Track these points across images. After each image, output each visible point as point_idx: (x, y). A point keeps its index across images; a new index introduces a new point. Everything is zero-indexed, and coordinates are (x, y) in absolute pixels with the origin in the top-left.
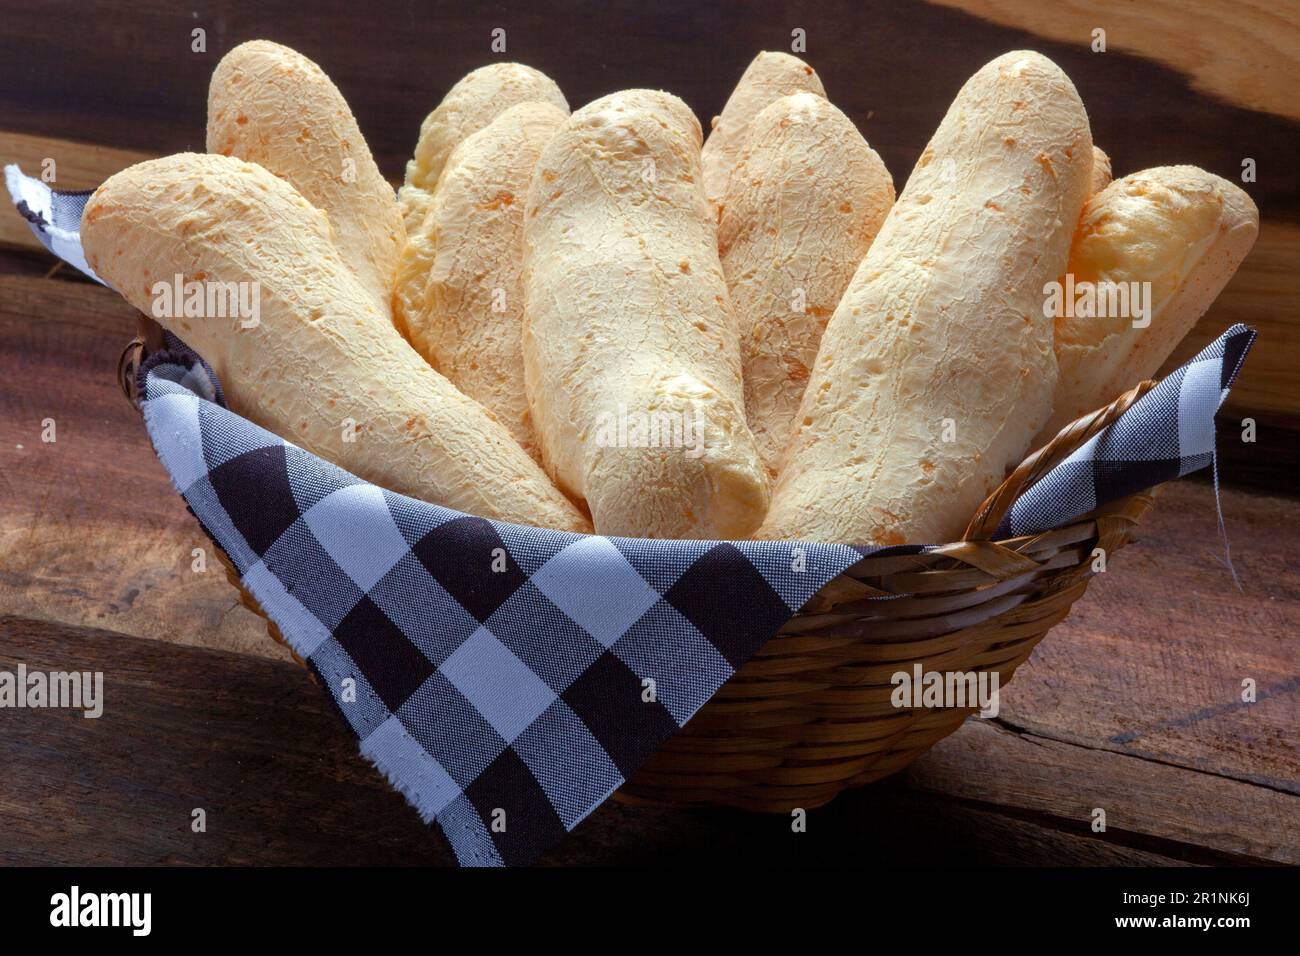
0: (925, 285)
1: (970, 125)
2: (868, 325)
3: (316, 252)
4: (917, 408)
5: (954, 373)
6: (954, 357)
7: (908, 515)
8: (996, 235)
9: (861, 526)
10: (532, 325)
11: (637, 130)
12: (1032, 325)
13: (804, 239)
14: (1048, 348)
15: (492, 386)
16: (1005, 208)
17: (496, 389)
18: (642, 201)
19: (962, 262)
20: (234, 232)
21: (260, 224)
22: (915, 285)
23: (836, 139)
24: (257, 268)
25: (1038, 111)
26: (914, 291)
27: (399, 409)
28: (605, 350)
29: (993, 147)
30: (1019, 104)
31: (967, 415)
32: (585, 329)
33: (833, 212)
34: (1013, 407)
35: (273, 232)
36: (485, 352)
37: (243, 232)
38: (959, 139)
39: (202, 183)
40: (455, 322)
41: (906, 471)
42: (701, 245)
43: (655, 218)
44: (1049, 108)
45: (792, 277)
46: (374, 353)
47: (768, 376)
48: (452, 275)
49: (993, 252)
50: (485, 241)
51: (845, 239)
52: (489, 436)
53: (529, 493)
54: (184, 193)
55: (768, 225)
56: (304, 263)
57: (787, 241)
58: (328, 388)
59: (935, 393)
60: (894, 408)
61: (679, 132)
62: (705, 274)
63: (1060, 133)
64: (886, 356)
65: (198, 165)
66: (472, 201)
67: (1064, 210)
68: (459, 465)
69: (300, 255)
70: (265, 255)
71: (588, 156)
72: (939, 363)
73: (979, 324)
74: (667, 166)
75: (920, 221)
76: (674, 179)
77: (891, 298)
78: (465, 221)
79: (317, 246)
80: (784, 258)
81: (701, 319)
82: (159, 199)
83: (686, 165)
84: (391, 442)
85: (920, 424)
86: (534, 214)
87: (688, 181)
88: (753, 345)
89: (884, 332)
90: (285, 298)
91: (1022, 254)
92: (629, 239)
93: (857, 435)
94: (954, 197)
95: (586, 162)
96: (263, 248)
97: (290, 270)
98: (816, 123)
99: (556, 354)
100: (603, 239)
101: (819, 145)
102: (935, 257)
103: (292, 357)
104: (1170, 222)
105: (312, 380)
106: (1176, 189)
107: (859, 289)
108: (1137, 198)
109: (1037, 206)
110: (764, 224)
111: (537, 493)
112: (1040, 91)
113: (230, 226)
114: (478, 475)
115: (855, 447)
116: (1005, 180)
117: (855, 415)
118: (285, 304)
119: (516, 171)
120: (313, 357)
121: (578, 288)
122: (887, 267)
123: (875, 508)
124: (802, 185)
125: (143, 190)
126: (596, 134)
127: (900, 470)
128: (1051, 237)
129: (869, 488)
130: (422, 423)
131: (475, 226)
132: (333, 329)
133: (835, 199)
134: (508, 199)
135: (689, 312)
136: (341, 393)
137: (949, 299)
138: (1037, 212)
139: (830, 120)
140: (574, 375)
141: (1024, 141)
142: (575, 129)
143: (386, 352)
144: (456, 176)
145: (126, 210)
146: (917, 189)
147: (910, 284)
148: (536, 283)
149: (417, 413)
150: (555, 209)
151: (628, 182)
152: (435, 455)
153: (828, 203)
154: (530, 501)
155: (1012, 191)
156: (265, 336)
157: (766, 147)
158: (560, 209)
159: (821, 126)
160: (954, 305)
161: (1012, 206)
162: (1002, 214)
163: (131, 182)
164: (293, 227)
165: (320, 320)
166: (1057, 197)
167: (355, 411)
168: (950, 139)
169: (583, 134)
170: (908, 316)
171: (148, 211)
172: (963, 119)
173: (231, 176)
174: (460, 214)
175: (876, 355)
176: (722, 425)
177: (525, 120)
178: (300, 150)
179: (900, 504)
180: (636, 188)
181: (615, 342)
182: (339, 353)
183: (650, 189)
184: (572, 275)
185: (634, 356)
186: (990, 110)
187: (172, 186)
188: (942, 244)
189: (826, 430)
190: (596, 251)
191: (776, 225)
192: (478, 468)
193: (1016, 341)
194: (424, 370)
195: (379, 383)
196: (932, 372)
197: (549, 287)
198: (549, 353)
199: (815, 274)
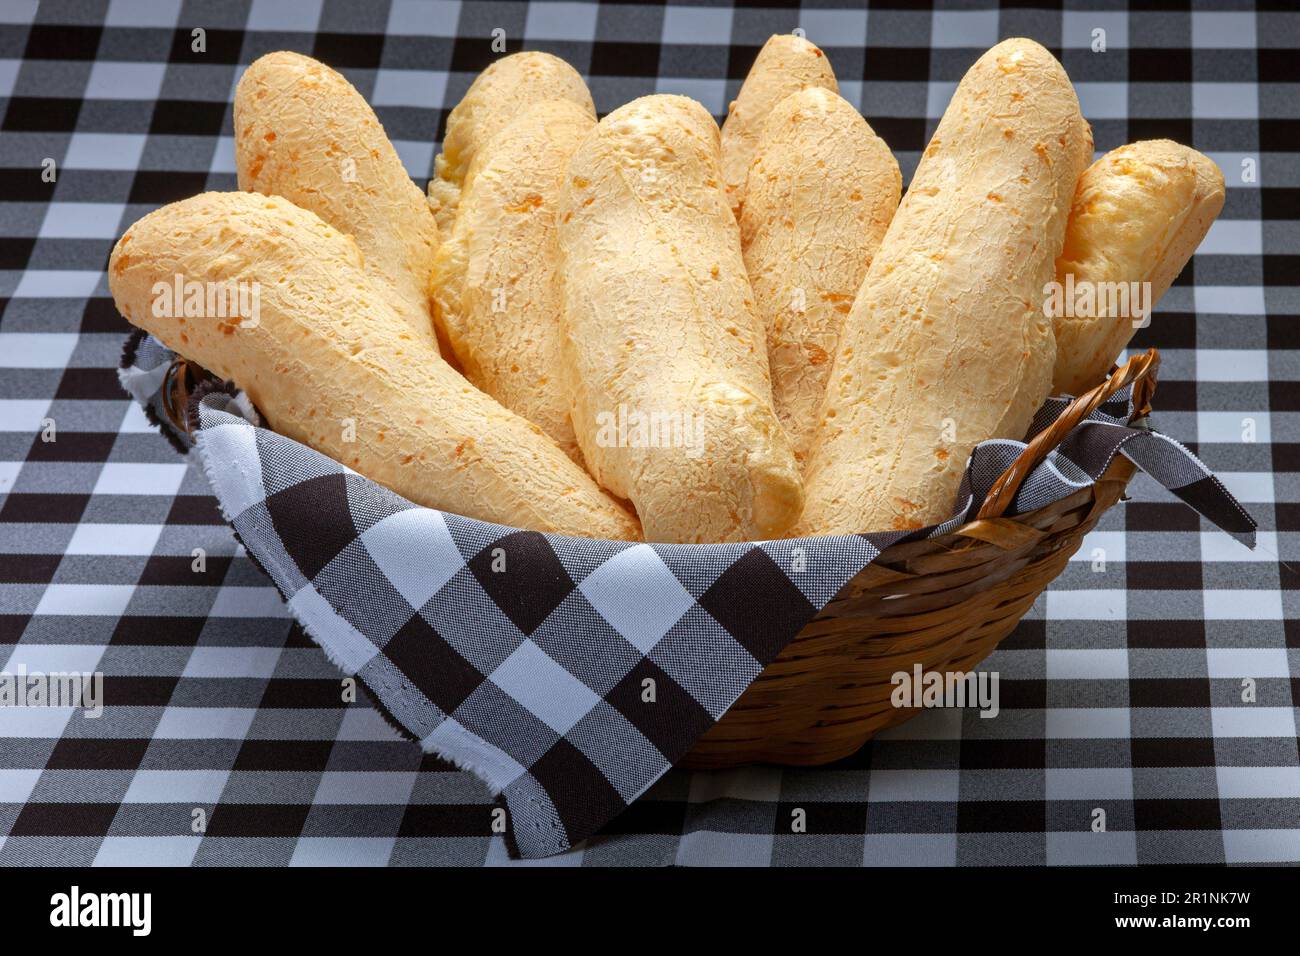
0: (935, 279)
1: (972, 117)
2: (884, 319)
3: (349, 283)
4: (931, 398)
5: (963, 363)
6: (963, 347)
7: (925, 502)
8: (997, 227)
9: (883, 516)
10: (570, 331)
11: (665, 138)
12: (1032, 310)
13: (818, 230)
14: (1047, 329)
15: (534, 387)
16: (1006, 198)
17: (539, 390)
18: (671, 208)
19: (968, 255)
20: (266, 273)
21: (290, 262)
22: (926, 278)
23: (845, 130)
24: (292, 307)
25: (1033, 102)
26: (925, 285)
27: (447, 436)
28: (645, 357)
29: (993, 139)
30: (1016, 96)
31: (976, 400)
32: (625, 336)
33: (844, 202)
34: (1017, 389)
35: (304, 269)
36: (525, 354)
37: (275, 272)
38: (961, 132)
39: (228, 225)
40: (492, 325)
41: (922, 460)
42: (728, 250)
43: (684, 224)
44: (1043, 98)
45: (809, 267)
46: (417, 381)
47: (790, 364)
48: (487, 278)
49: (996, 243)
50: (518, 243)
51: (856, 226)
52: (536, 452)
53: (580, 504)
54: (211, 237)
55: (785, 218)
56: (339, 297)
57: (803, 233)
58: (375, 421)
59: (947, 382)
60: (910, 399)
61: (702, 137)
62: (734, 278)
63: (1054, 122)
64: (902, 349)
65: (221, 206)
66: (501, 205)
67: (1059, 196)
68: (511, 486)
69: (333, 289)
70: (299, 294)
71: (619, 163)
72: (950, 354)
73: (985, 313)
74: (694, 173)
75: (928, 216)
76: (700, 186)
77: (903, 293)
78: (496, 225)
79: (348, 276)
80: (801, 249)
81: (732, 325)
82: (186, 246)
83: (710, 171)
84: (443, 469)
85: (934, 414)
86: (567, 219)
87: (712, 186)
88: (776, 335)
89: (899, 326)
90: (324, 335)
91: (1022, 242)
92: (661, 246)
93: (877, 427)
94: (959, 189)
95: (617, 169)
96: (296, 287)
97: (325, 307)
98: (825, 115)
99: (597, 360)
100: (637, 245)
101: (828, 138)
102: (944, 251)
103: (337, 393)
104: (1154, 198)
105: (359, 415)
106: (1156, 165)
107: (875, 283)
108: (1123, 177)
109: (1035, 194)
110: (781, 219)
111: (587, 503)
112: (1036, 82)
113: (261, 267)
114: (530, 493)
115: (875, 439)
116: (1005, 170)
117: (875, 407)
118: (324, 342)
119: (543, 173)
120: (358, 393)
121: (615, 295)
122: (900, 261)
123: (895, 499)
124: (813, 179)
125: (168, 236)
126: (626, 142)
127: (917, 459)
128: (1048, 224)
129: (890, 479)
130: (471, 448)
131: (506, 229)
132: (374, 362)
133: (845, 188)
134: (537, 201)
135: (722, 317)
136: (389, 426)
137: (957, 291)
138: (1034, 200)
139: (838, 113)
140: (616, 381)
141: (1022, 132)
142: (604, 137)
143: (427, 378)
144: (484, 179)
145: (154, 259)
146: (925, 181)
147: (921, 278)
148: (572, 289)
149: (465, 438)
150: (587, 215)
151: (658, 189)
152: (486, 478)
153: (839, 193)
154: (581, 513)
155: (1012, 181)
156: (308, 376)
157: (780, 142)
158: (593, 215)
159: (830, 119)
160: (961, 297)
161: (1012, 196)
162: (1003, 204)
163: (155, 230)
164: (324, 260)
165: (360, 354)
166: (1052, 184)
167: (404, 442)
168: (955, 130)
169: (613, 142)
170: (920, 310)
171: (176, 258)
172: (965, 110)
173: (255, 215)
174: (491, 218)
175: (892, 350)
176: (761, 430)
177: (548, 120)
178: (330, 165)
179: (917, 493)
180: (666, 195)
181: (655, 349)
182: (382, 386)
183: (678, 196)
184: (609, 282)
185: (673, 362)
186: (989, 101)
187: (197, 231)
188: (948, 238)
189: (849, 423)
190: (631, 258)
191: (792, 217)
192: (529, 486)
193: (1018, 326)
194: (466, 391)
195: (425, 412)
196: (944, 362)
197: (586, 293)
198: (590, 360)
199: (829, 262)
